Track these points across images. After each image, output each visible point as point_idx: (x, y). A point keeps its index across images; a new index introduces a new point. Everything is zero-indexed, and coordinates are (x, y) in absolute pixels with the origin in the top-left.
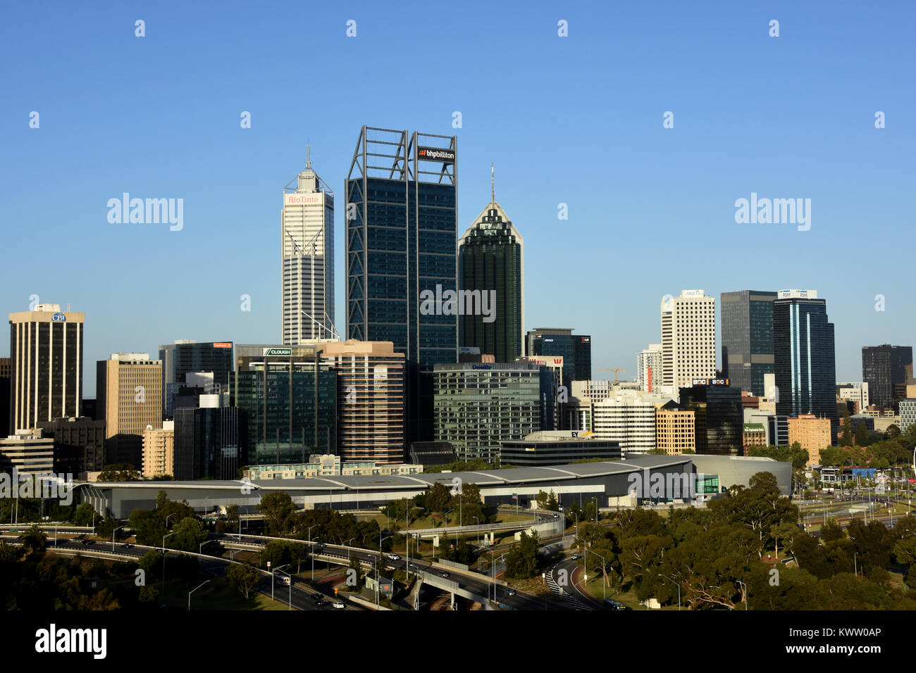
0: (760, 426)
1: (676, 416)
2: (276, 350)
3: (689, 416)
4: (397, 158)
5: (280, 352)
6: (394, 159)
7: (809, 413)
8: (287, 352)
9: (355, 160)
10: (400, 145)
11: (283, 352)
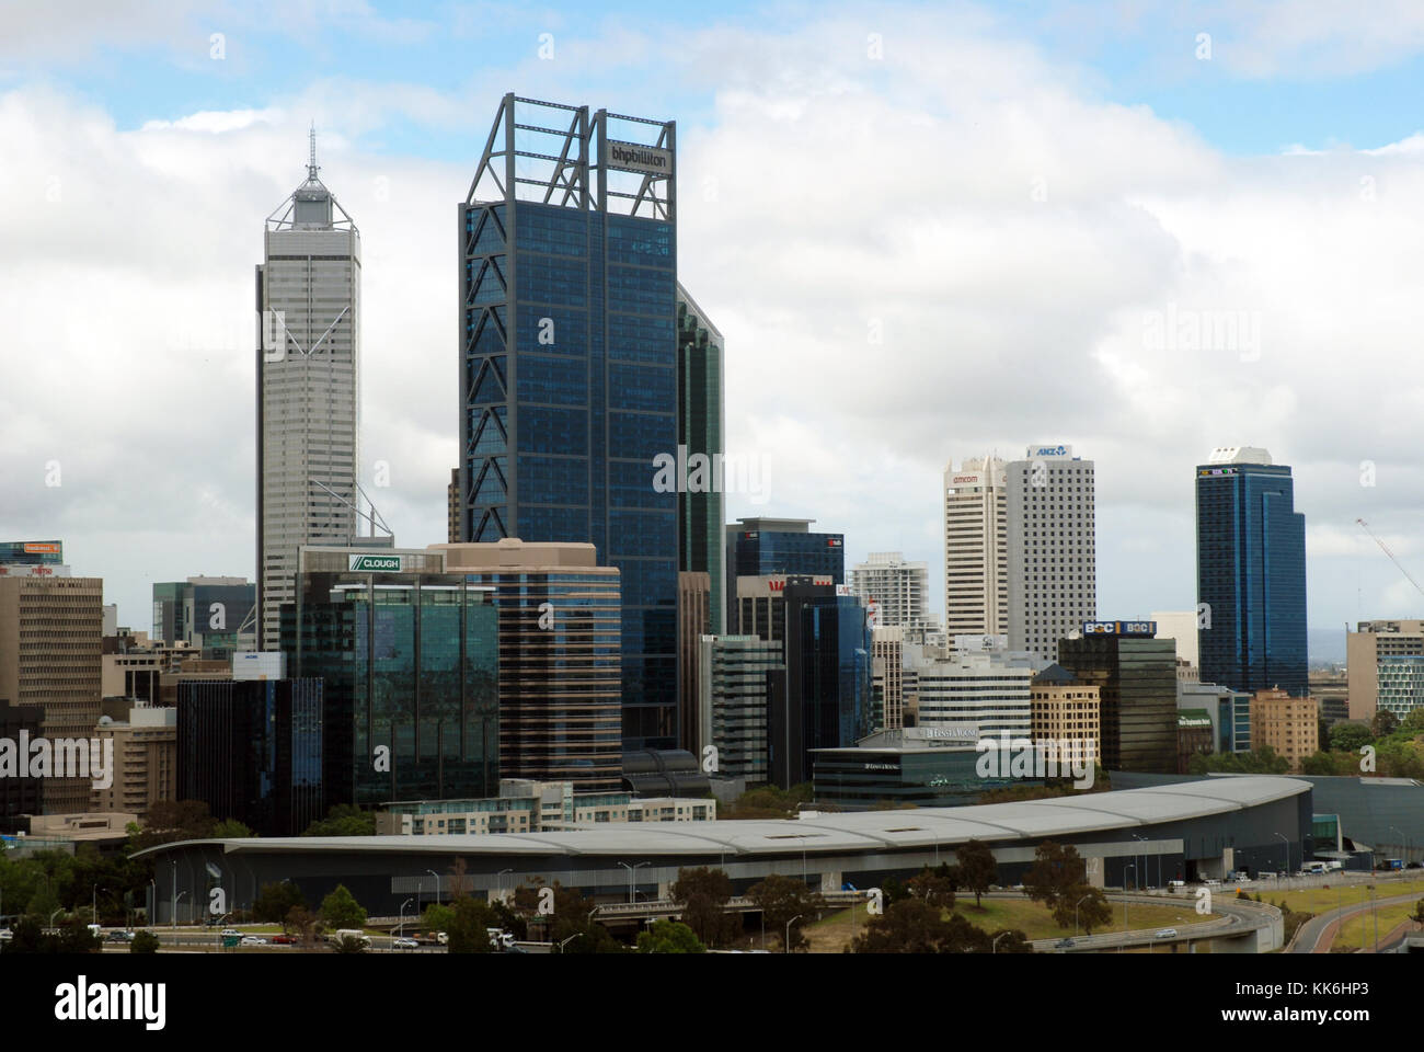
0: (1203, 714)
1: (1069, 696)
2: (373, 559)
3: (1091, 696)
4: (563, 161)
5: (380, 563)
6: (556, 163)
7: (1276, 689)
8: (393, 564)
9: (485, 163)
10: (570, 135)
11: (386, 563)
